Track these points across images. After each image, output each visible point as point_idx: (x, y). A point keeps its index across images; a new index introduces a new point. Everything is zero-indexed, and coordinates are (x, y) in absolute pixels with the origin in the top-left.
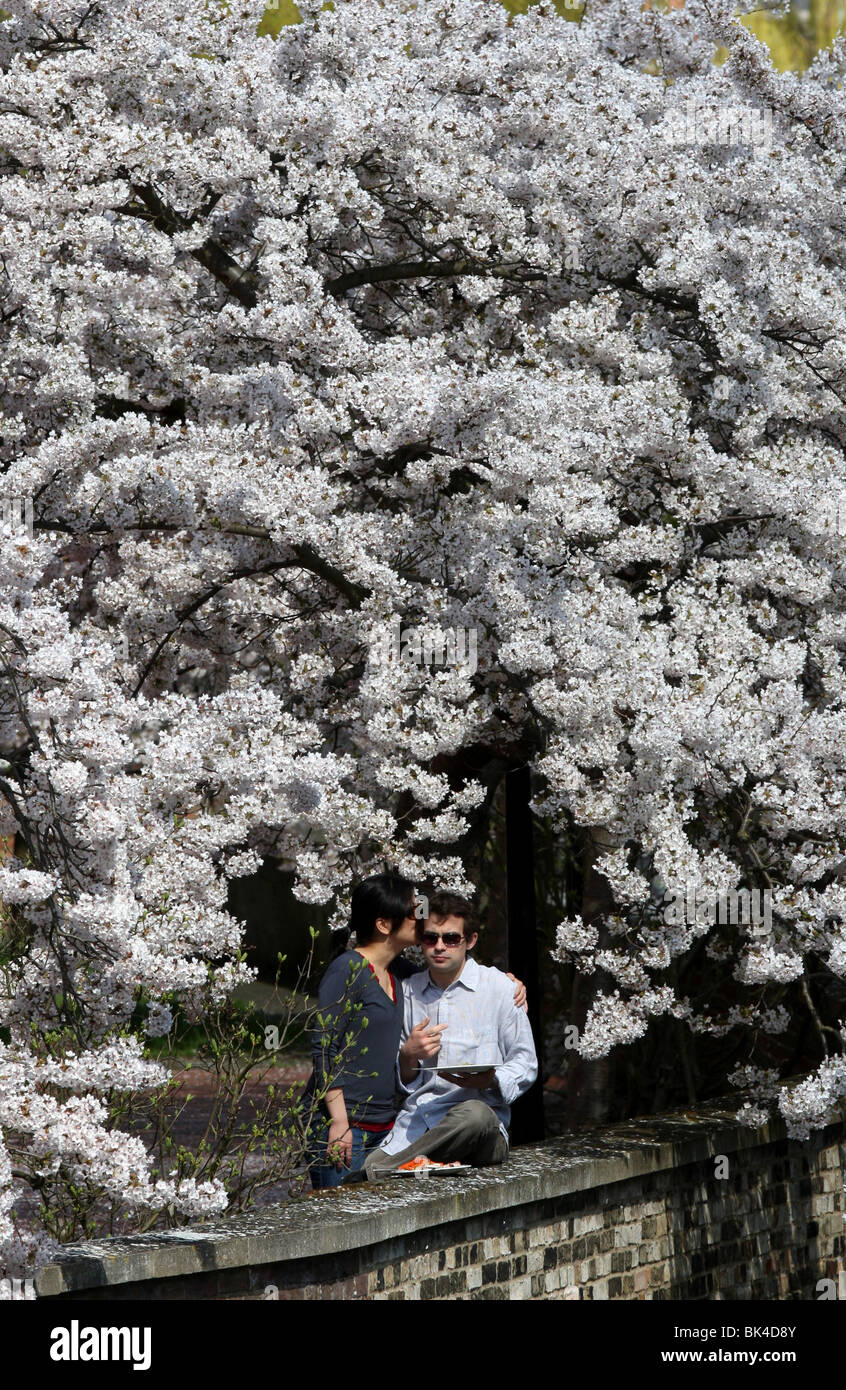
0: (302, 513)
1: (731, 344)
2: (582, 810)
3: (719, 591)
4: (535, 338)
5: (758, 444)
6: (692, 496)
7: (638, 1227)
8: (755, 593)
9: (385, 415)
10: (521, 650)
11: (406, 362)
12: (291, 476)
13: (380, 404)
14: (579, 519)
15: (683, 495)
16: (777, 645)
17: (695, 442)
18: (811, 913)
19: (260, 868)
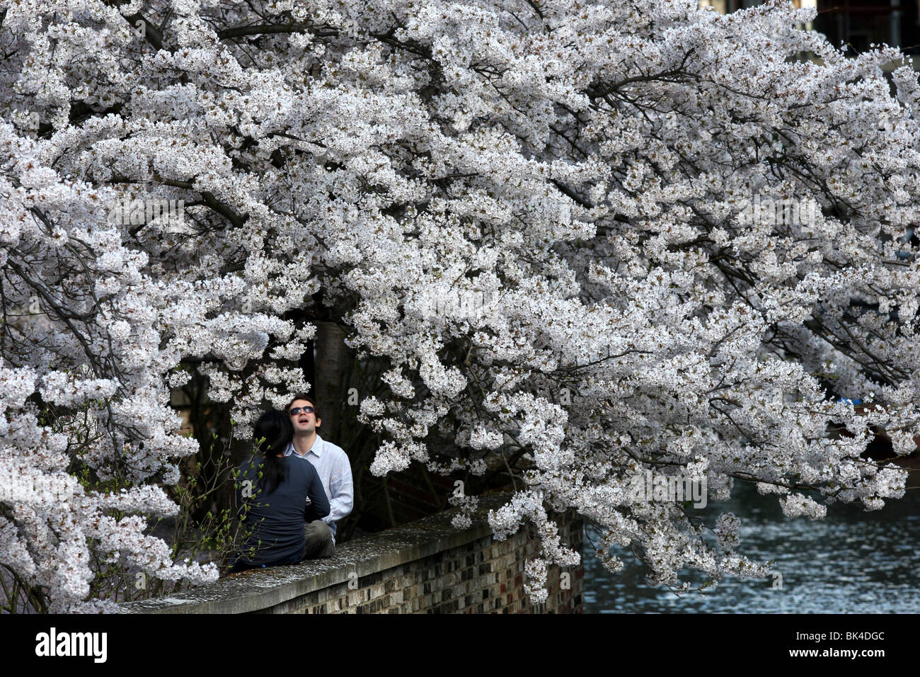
0: (211, 172)
1: (452, 74)
2: (375, 346)
3: (447, 218)
4: (333, 70)
5: (465, 132)
6: (430, 163)
8: (465, 220)
9: (258, 116)
10: (342, 251)
11: (269, 84)
12: (204, 151)
13: (256, 109)
14: (377, 176)
15: (424, 162)
16: (481, 249)
17: (432, 130)
18: (508, 408)
19: (189, 381)
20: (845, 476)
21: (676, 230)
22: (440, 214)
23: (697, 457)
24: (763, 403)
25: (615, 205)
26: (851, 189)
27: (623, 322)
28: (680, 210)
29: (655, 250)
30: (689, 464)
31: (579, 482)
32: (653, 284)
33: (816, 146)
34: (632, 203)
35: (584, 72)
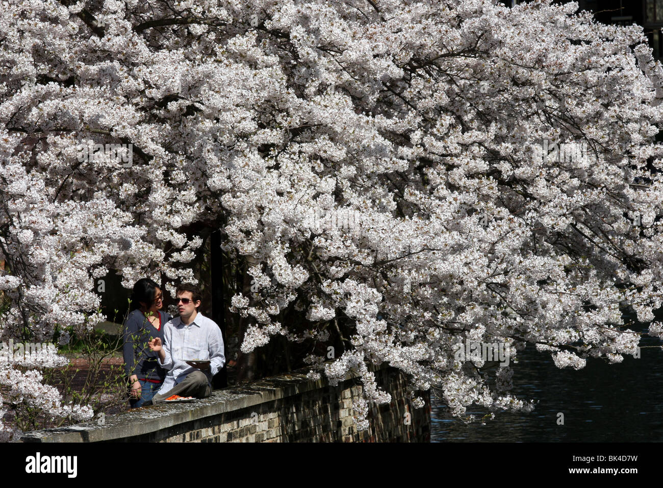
0: (124, 124)
1: (304, 52)
2: (243, 248)
3: (299, 156)
4: (221, 50)
5: (315, 94)
6: (288, 116)
7: (266, 423)
8: (314, 157)
9: (159, 83)
10: (217, 181)
11: (167, 60)
12: (119, 108)
13: (157, 78)
14: (241, 126)
15: (284, 116)
16: (324, 179)
17: (289, 93)
18: (338, 291)
19: (107, 274)
20: (588, 339)
21: (472, 164)
22: (294, 153)
23: (477, 325)
24: (525, 286)
25: (427, 146)
26: (601, 134)
27: (426, 229)
28: (475, 149)
29: (457, 178)
30: (472, 330)
31: (390, 344)
32: (450, 203)
33: (575, 102)
34: (440, 144)
35: (406, 51)
